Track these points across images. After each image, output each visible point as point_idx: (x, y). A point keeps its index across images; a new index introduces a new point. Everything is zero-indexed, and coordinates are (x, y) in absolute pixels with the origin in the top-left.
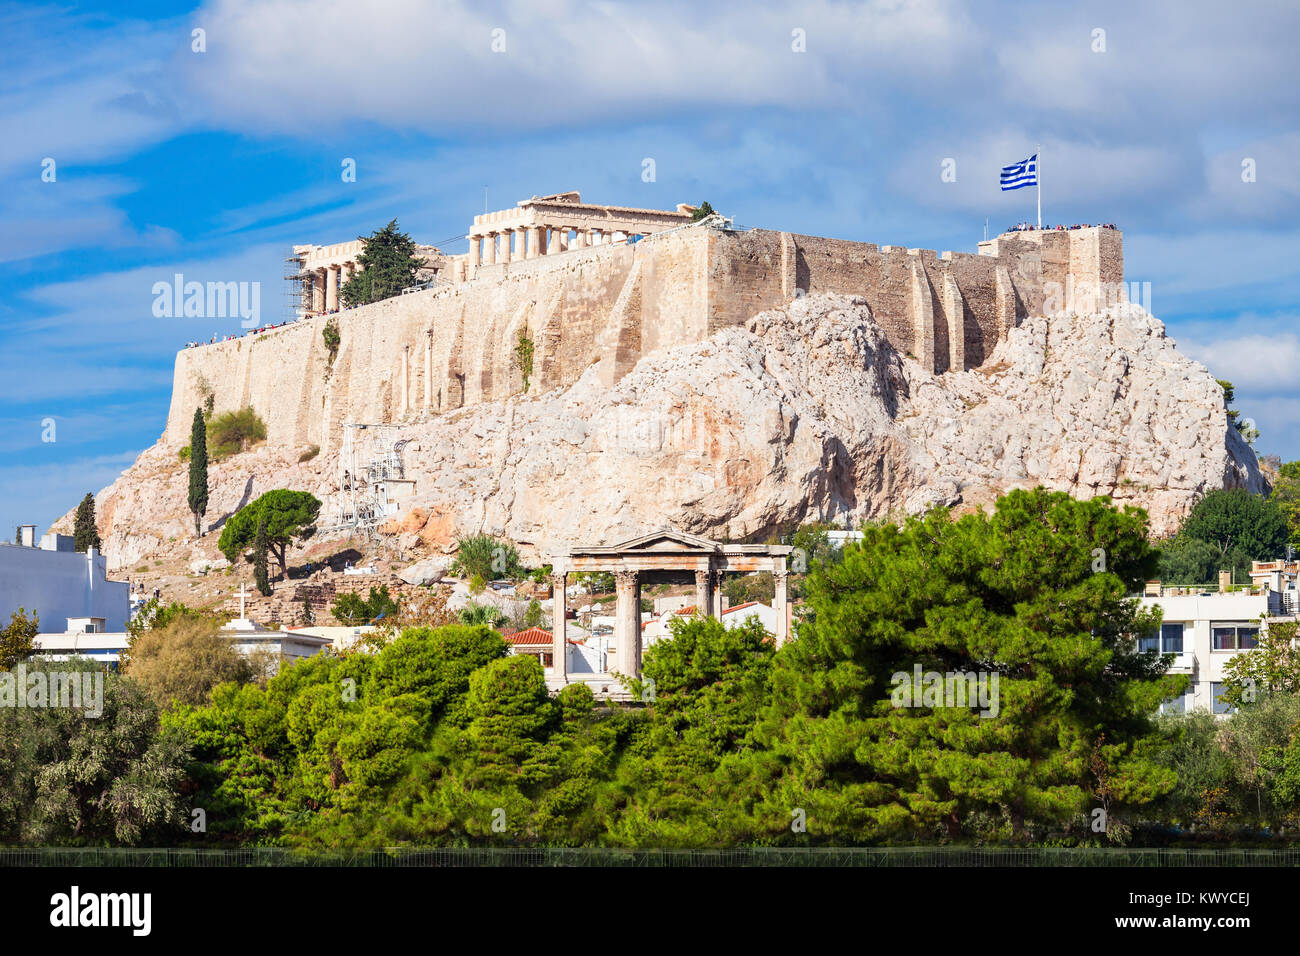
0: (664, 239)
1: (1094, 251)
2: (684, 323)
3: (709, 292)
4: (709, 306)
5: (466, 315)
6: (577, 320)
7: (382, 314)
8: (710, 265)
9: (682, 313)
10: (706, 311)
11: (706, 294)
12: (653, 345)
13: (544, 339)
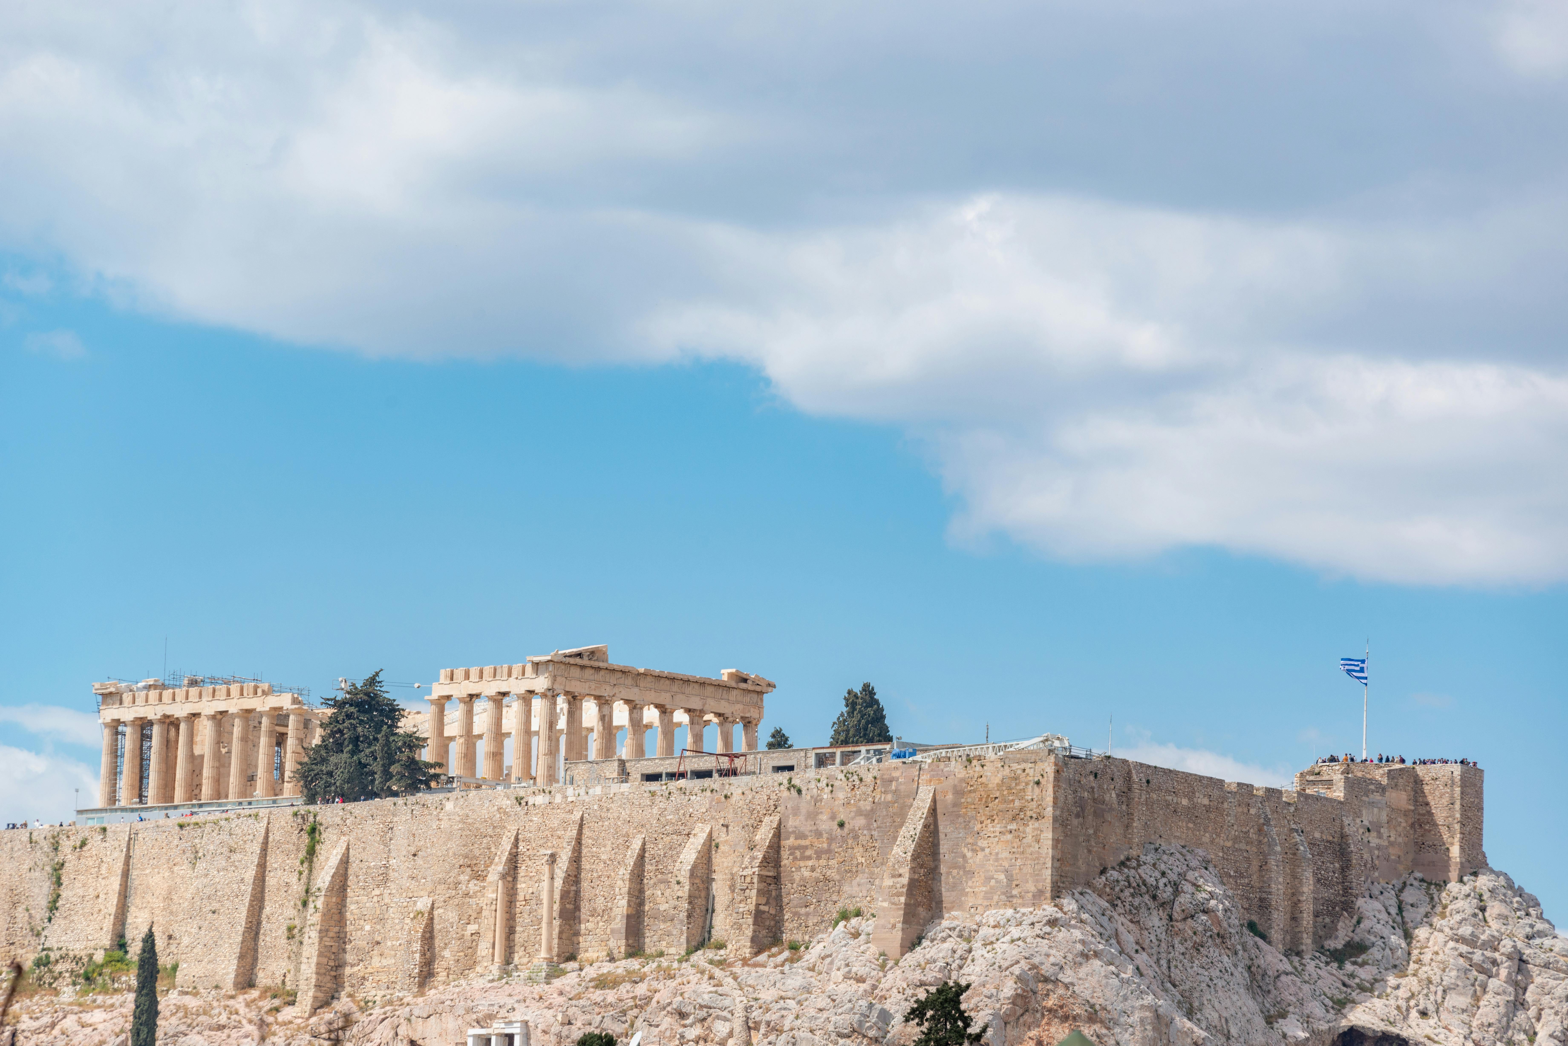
0: (975, 762)
1: (1452, 797)
2: (1010, 878)
3: (1053, 840)
4: (1053, 858)
5: (586, 832)
6: (809, 858)
7: (409, 816)
8: (1055, 803)
9: (1006, 864)
10: (1049, 865)
11: (1050, 842)
12: (958, 905)
13: (755, 880)
